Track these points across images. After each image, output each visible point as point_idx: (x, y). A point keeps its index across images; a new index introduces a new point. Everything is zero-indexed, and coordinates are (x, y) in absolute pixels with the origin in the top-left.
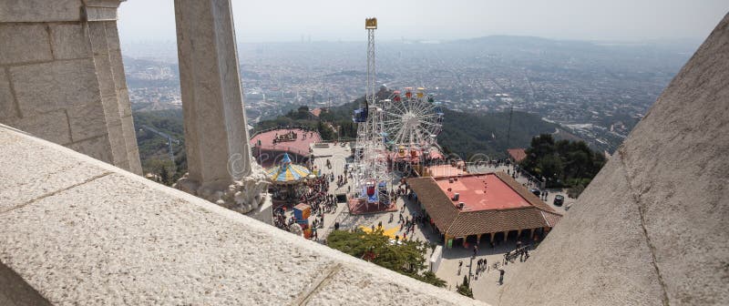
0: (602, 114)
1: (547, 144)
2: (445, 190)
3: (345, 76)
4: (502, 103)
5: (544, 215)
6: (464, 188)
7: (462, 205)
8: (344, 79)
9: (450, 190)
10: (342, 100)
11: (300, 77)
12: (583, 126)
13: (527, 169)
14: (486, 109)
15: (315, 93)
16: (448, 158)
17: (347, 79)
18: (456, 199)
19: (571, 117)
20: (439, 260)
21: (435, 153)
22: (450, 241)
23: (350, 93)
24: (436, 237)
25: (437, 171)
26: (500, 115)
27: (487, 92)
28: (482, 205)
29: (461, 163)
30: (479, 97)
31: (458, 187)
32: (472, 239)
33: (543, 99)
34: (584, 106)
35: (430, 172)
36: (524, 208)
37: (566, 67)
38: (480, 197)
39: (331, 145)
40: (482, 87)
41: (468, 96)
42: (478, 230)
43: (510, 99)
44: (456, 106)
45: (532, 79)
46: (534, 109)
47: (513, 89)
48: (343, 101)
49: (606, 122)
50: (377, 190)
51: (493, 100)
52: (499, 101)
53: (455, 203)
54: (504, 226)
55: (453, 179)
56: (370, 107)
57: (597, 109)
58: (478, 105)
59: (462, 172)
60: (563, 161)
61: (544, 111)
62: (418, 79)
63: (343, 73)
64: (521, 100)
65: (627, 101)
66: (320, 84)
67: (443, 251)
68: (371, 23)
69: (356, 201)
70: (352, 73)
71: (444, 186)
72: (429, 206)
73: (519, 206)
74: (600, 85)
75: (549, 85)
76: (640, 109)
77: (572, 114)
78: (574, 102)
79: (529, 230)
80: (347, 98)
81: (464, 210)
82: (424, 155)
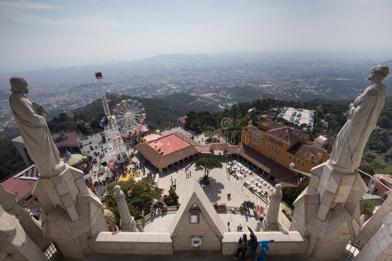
0: (215, 88)
1: (193, 115)
2: (154, 147)
3: (82, 88)
4: (171, 90)
5: (197, 147)
6: (162, 144)
7: (163, 153)
8: (81, 90)
9: (156, 147)
10: (84, 102)
11: (52, 93)
12: (208, 95)
13: (187, 127)
14: (164, 94)
15: (65, 101)
16: (152, 130)
17: (84, 90)
18: (159, 150)
19: (203, 91)
20: (158, 180)
21: (145, 129)
22: (161, 170)
23: (88, 97)
24: (154, 170)
25: (148, 138)
26: (171, 96)
27: (163, 85)
28: (171, 150)
29: (158, 131)
30: (160, 88)
31: (159, 144)
32: (170, 166)
33: (190, 84)
34: (208, 86)
35: (145, 139)
36: (188, 147)
37: (197, 68)
38: (169, 147)
39: (89, 137)
40: (160, 83)
41: (154, 89)
42: (172, 162)
43: (174, 87)
44: (149, 95)
45: (183, 76)
46: (187, 90)
47: (175, 82)
48: (85, 104)
49: (217, 91)
50: (122, 156)
51: (167, 89)
52: (170, 89)
53: (159, 153)
54: (182, 157)
55: (156, 141)
56: (108, 117)
57: (213, 86)
58: (160, 92)
59: (159, 136)
60: (200, 120)
61: (191, 90)
62: (126, 83)
63: (81, 86)
64: (180, 87)
65: (224, 80)
66: (67, 95)
67: (159, 175)
68: (99, 75)
69: (112, 164)
70: (86, 86)
71: (152, 145)
72: (148, 157)
73: (186, 147)
74: (213, 74)
75: (191, 77)
76: (229, 83)
77: (203, 90)
78: (203, 84)
79: (192, 155)
80: (87, 100)
81: (164, 154)
82: (140, 131)
